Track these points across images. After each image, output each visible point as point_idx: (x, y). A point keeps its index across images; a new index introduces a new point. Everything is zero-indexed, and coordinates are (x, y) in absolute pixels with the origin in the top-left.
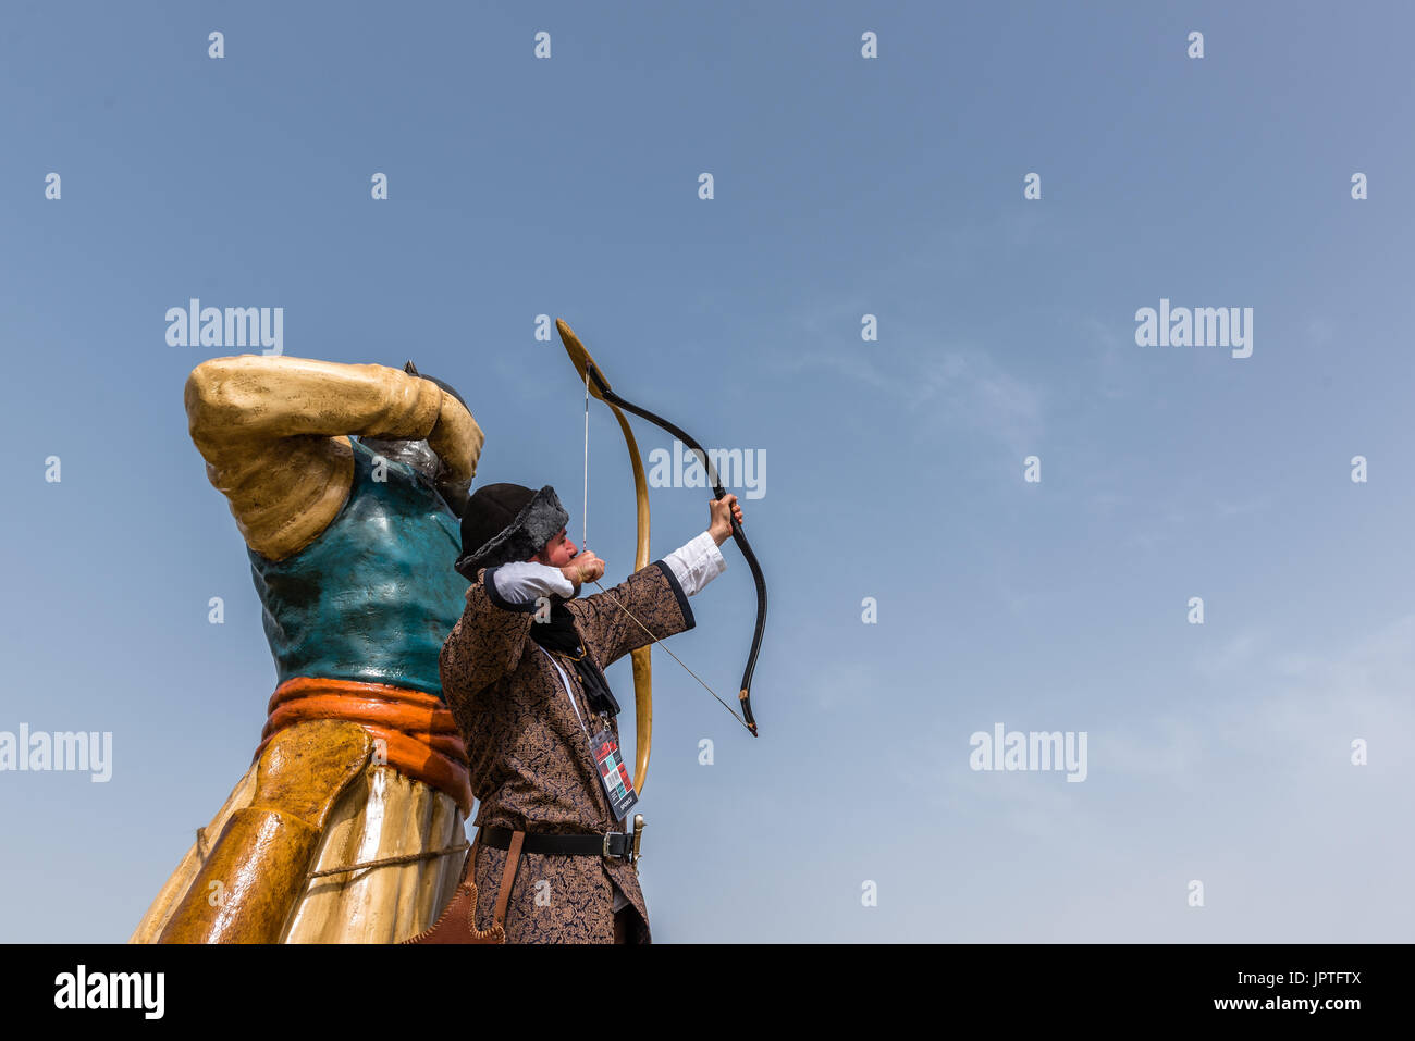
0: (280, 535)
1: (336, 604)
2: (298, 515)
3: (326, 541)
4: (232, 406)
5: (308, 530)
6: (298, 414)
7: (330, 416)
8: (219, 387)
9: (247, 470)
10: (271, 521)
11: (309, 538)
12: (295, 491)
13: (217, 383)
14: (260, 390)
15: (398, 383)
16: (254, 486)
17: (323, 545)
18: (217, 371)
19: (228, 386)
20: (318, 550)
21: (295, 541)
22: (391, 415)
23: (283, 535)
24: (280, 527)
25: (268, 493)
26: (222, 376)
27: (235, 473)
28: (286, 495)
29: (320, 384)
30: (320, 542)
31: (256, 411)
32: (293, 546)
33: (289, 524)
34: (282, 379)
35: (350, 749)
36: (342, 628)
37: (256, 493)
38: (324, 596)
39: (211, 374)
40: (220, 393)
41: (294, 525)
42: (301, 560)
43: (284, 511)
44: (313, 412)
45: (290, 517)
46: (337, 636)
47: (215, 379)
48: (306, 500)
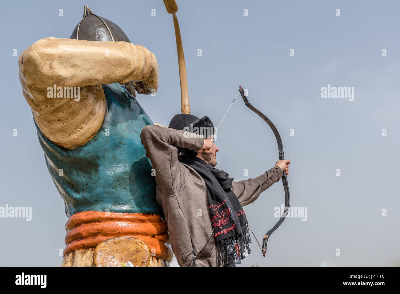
0: (74, 136)
1: (108, 173)
2: (84, 126)
3: (99, 139)
4: (59, 76)
5: (89, 134)
6: (93, 78)
7: (107, 77)
8: (50, 64)
9: (58, 105)
10: (68, 129)
11: (89, 138)
12: (82, 112)
13: (48, 62)
14: (73, 66)
15: (137, 55)
16: (60, 111)
17: (98, 141)
18: (48, 54)
19: (55, 64)
20: (95, 144)
21: (82, 139)
22: (135, 73)
23: (76, 137)
24: (73, 133)
25: (67, 115)
26: (50, 57)
27: (51, 106)
28: (77, 115)
29: (102, 61)
30: (96, 140)
31: (72, 78)
32: (81, 142)
33: (78, 131)
34: (84, 58)
35: (140, 253)
36: (113, 185)
37: (60, 115)
38: (101, 168)
39: (44, 57)
40: (51, 68)
41: (82, 131)
42: (85, 149)
43: (76, 124)
44: (100, 76)
45: (79, 127)
46: (111, 190)
47: (47, 60)
48: (87, 117)
